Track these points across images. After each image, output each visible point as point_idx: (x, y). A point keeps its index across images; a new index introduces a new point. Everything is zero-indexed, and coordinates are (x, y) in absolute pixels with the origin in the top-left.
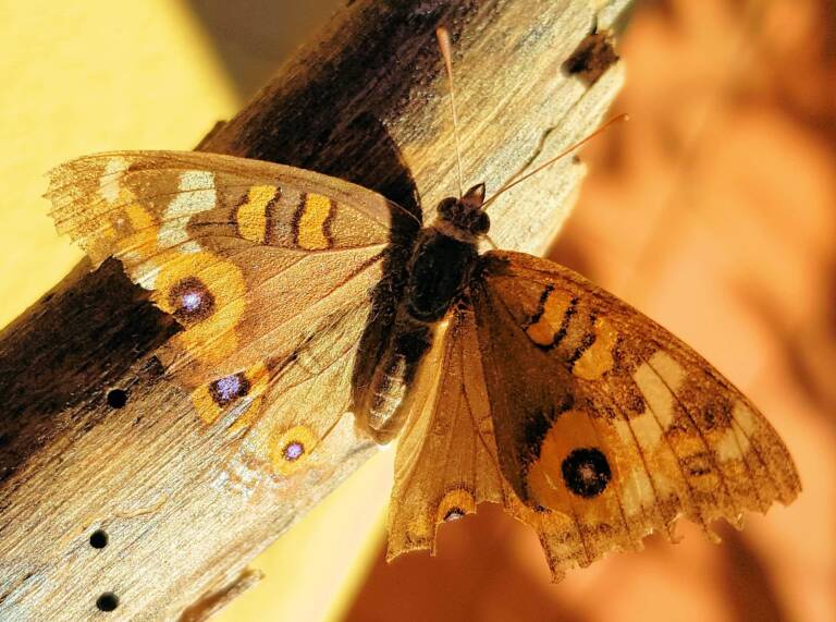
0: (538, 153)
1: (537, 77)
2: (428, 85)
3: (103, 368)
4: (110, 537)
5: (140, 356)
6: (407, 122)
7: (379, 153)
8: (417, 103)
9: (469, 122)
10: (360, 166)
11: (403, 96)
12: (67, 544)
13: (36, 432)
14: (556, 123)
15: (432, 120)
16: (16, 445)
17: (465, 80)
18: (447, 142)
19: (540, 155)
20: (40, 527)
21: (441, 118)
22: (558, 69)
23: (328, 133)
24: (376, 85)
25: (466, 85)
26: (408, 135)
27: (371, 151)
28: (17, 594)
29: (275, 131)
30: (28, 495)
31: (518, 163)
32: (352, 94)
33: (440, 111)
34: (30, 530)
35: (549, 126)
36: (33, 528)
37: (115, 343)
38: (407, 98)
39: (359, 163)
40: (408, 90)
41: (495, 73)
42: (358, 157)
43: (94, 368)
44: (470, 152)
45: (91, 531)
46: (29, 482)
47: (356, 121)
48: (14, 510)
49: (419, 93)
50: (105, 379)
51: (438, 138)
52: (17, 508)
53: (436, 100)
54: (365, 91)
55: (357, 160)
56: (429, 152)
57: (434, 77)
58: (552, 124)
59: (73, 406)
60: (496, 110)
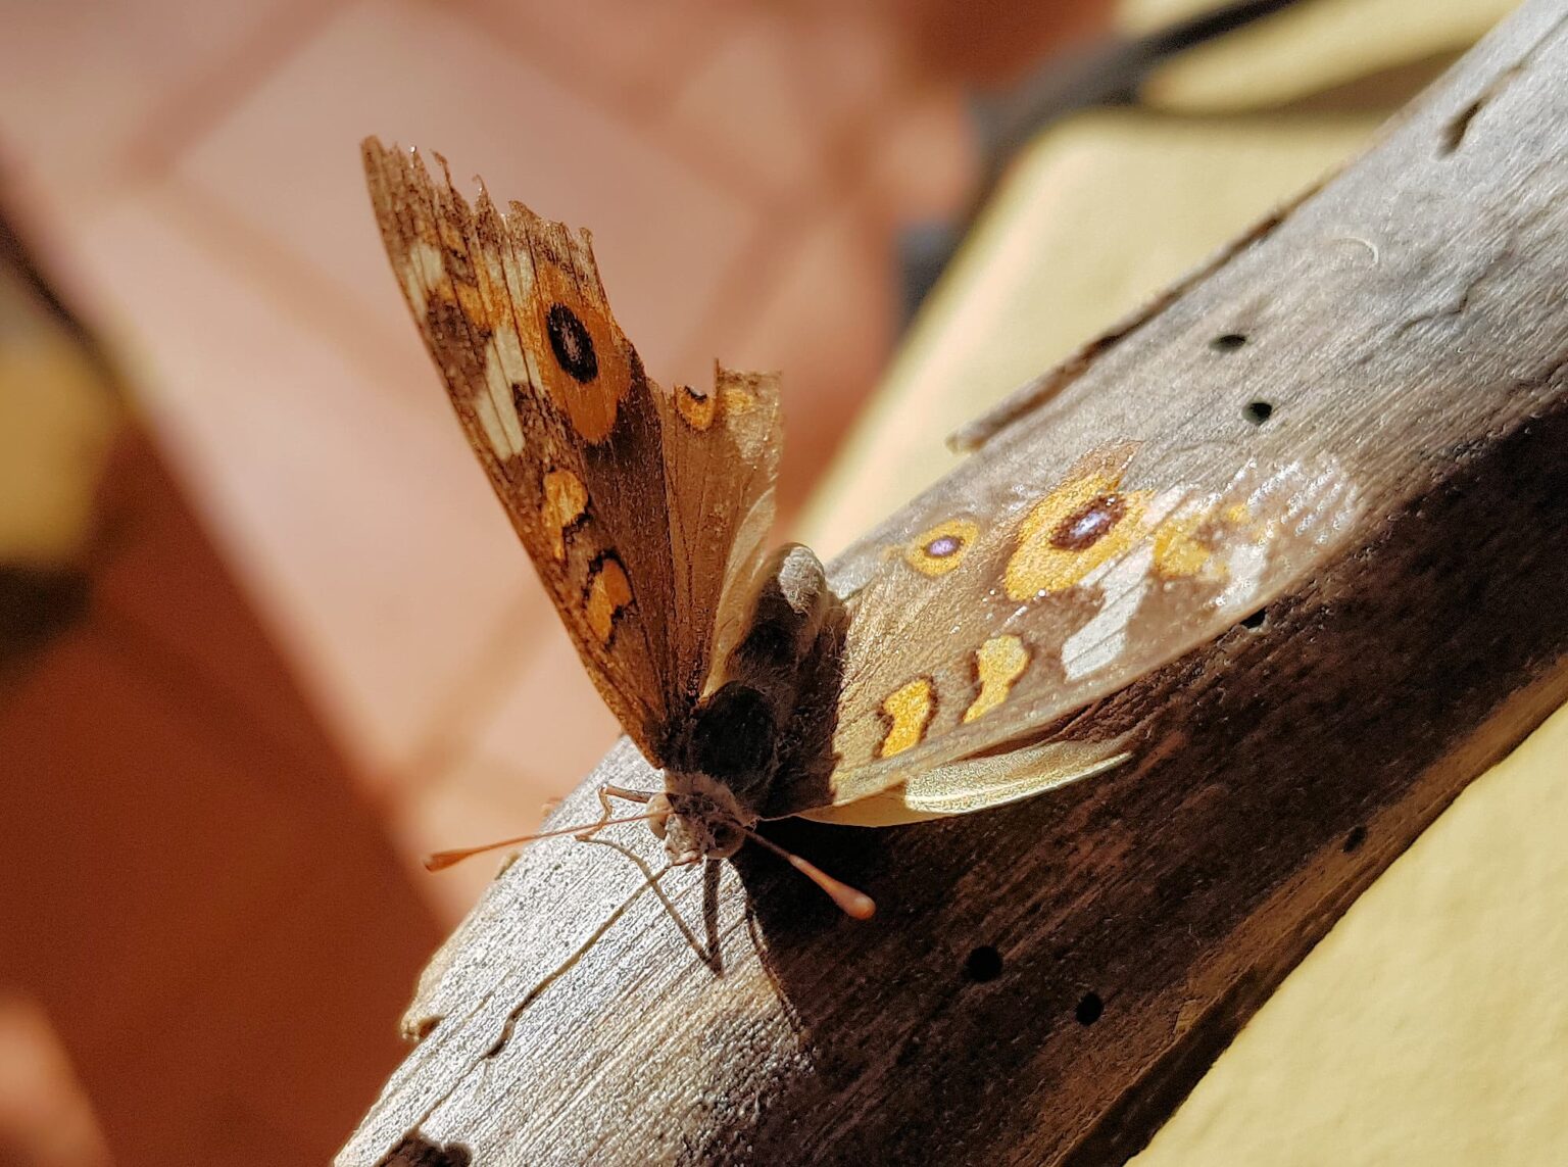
0: (514, 1016)
1: (519, 1137)
2: (727, 1129)
3: (1274, 669)
4: (1240, 416)
5: (1217, 681)
6: (764, 1060)
7: (817, 1004)
8: (745, 1095)
9: (650, 1053)
10: (850, 983)
11: (770, 1112)
12: (1311, 402)
13: (1374, 570)
14: (481, 1066)
15: (721, 1059)
16: (1405, 553)
17: (658, 1130)
18: (694, 1017)
19: (509, 1010)
20: (1355, 426)
21: (703, 1062)
22: (476, 1156)
23: (901, 1061)
24: (815, 1147)
25: (656, 1122)
26: (763, 1033)
27: (830, 1010)
28: (1379, 339)
29: (989, 1089)
30: (1378, 471)
31: (554, 994)
32: (857, 1133)
33: (704, 1075)
34: (1370, 420)
35: (493, 1060)
36: (1366, 424)
37: (1254, 713)
38: (762, 1107)
39: (851, 990)
40: (762, 1122)
41: (601, 1142)
42: (852, 1002)
43: (1288, 670)
44: (650, 1002)
45: (1272, 423)
46: (1379, 489)
47: (853, 1075)
48: (1400, 448)
49: (741, 1112)
50: (1271, 648)
51: (710, 1025)
52: (1395, 452)
53: (711, 1098)
54: (834, 1136)
55: (853, 997)
56: (725, 1000)
57: (713, 1143)
58: (488, 1065)
59: (1319, 608)
60: (599, 1078)
